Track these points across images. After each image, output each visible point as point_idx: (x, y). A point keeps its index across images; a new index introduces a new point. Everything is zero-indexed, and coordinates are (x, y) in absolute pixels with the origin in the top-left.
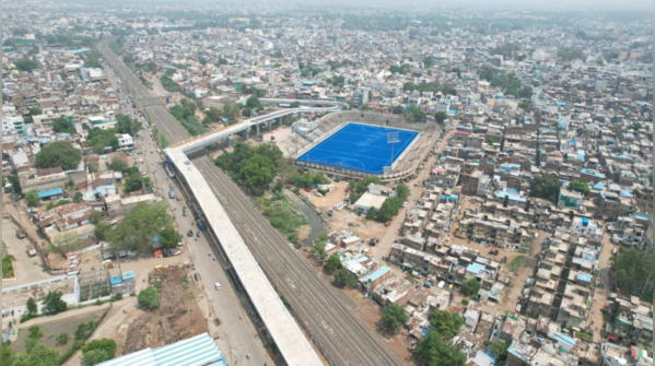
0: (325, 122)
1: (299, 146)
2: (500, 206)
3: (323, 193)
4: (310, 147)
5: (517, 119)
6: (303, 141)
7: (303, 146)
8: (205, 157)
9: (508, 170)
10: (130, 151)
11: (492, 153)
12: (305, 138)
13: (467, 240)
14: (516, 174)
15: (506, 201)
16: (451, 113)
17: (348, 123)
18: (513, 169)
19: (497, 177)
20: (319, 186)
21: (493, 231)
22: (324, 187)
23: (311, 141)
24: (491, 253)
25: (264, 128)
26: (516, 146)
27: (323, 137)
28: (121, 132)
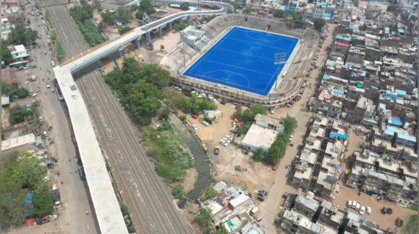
0: (212, 28)
1: (187, 57)
2: (389, 146)
3: (210, 121)
4: (197, 57)
5: (390, 27)
6: (191, 50)
7: (191, 57)
8: (96, 72)
9: (394, 98)
10: (24, 65)
11: (373, 72)
12: (192, 46)
13: (357, 191)
14: (401, 101)
15: (394, 140)
16: (327, 17)
17: (233, 27)
18: (399, 96)
19: (382, 106)
20: (206, 111)
21: (386, 186)
22: (211, 114)
23: (199, 50)
24: (383, 211)
25: (155, 35)
26: (396, 63)
27: (210, 44)
28: (15, 43)
